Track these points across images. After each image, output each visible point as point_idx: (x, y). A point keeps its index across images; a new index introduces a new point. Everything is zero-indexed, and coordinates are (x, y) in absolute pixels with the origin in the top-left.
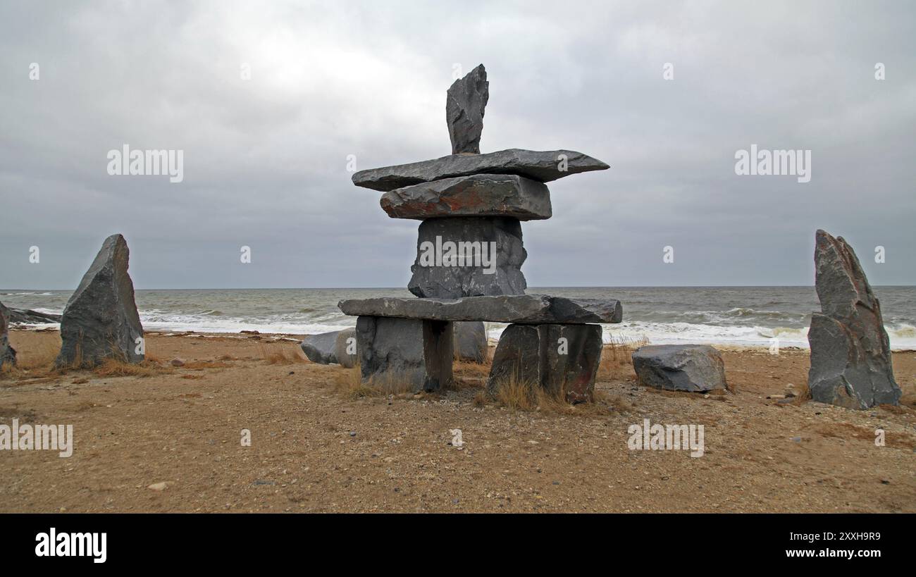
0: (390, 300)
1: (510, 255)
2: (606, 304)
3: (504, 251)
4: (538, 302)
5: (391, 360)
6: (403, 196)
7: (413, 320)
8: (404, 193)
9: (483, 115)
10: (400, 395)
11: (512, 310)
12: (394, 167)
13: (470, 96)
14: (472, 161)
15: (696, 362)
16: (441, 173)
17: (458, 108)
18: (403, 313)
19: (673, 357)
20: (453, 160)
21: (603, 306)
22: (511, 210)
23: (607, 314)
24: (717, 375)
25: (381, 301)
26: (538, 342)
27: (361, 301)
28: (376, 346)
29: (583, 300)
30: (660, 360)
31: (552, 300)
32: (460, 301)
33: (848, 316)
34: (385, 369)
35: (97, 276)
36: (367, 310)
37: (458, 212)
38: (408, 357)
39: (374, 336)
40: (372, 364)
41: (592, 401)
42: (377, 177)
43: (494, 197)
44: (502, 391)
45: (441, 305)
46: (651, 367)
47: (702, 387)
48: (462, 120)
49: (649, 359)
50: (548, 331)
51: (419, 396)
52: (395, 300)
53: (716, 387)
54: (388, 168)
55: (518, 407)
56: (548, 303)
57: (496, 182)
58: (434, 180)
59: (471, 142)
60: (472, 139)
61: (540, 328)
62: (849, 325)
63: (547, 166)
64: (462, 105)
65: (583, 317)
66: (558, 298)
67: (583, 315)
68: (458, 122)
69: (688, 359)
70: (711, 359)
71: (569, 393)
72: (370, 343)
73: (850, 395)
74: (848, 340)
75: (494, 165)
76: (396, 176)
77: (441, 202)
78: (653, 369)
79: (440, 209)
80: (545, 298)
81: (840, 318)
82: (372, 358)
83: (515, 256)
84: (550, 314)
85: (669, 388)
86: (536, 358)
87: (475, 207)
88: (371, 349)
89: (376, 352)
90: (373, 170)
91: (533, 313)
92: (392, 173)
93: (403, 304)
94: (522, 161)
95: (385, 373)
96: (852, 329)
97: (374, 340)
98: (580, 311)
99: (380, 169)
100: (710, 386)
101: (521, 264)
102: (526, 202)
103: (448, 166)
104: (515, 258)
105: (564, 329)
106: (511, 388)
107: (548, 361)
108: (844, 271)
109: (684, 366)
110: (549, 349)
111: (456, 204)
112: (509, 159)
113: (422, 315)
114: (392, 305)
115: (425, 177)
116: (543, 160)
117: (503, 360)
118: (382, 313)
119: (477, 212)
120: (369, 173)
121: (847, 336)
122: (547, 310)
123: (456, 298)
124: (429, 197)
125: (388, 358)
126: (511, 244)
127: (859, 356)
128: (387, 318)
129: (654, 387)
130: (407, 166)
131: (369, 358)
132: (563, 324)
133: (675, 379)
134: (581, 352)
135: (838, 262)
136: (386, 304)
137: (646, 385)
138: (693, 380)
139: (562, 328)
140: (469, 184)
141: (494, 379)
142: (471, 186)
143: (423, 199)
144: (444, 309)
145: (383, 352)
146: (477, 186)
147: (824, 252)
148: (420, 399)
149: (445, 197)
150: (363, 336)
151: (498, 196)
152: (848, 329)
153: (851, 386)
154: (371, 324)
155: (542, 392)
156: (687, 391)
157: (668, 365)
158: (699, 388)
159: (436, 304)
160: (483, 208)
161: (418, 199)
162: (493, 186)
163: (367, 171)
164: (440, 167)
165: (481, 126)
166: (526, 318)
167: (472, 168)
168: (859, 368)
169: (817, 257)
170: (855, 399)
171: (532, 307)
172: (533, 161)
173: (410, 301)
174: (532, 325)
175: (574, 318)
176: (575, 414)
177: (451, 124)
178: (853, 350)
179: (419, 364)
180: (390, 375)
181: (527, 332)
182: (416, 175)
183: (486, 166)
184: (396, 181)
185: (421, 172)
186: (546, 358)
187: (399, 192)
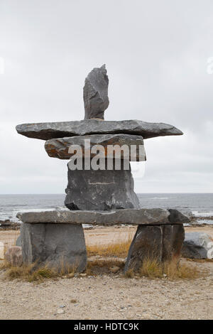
4: (165, 212)
5: (59, 252)
11: (150, 217)
12: (49, 123)
13: (101, 83)
17: (94, 90)
18: (72, 220)
19: (198, 240)
25: (55, 213)
26: (161, 235)
28: (47, 243)
31: (172, 211)
32: (114, 212)
42: (38, 129)
46: (187, 246)
48: (96, 98)
50: (165, 229)
58: (85, 135)
61: (162, 227)
64: (96, 88)
68: (94, 99)
78: (189, 247)
88: (43, 245)
89: (46, 248)
90: (34, 124)
92: (49, 127)
94: (145, 128)
97: (45, 240)
98: (182, 216)
105: (173, 227)
107: (164, 247)
110: (166, 240)
112: (135, 126)
114: (64, 215)
115: (77, 132)
117: (140, 248)
118: (55, 221)
122: (168, 217)
128: (58, 224)
132: (172, 224)
133: (200, 252)
136: (59, 215)
142: (118, 141)
145: (52, 247)
146: (121, 141)
154: (43, 229)
159: (97, 214)
162: (130, 142)
164: (85, 126)
167: (112, 130)
171: (162, 215)
174: (157, 225)
179: (83, 253)
181: (154, 229)
182: (70, 130)
183: (121, 129)
184: (54, 133)
185: (72, 129)
186: (163, 245)
187: (61, 141)
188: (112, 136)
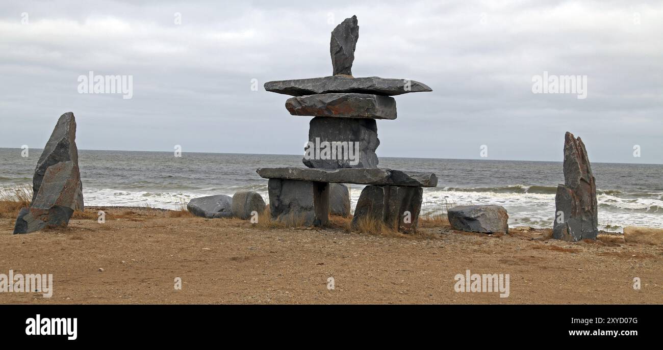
0: (293, 169)
1: (369, 143)
2: (425, 175)
3: (365, 140)
4: (384, 172)
5: (292, 207)
6: (302, 103)
7: (307, 182)
8: (302, 100)
9: (354, 50)
10: (298, 227)
11: (369, 177)
12: (295, 80)
13: (347, 37)
14: (347, 83)
15: (487, 215)
16: (327, 89)
17: (338, 45)
18: (301, 177)
19: (471, 211)
20: (335, 80)
21: (423, 176)
22: (370, 116)
23: (425, 181)
24: (501, 224)
25: (287, 169)
26: (383, 196)
27: (273, 169)
28: (281, 198)
29: (411, 172)
30: (463, 213)
31: (392, 172)
32: (337, 171)
33: (576, 187)
34: (288, 212)
35: (58, 144)
36: (277, 175)
37: (338, 116)
38: (303, 204)
39: (281, 191)
40: (278, 209)
41: (415, 233)
42: (283, 87)
43: (360, 108)
44: (361, 224)
45: (326, 172)
46: (458, 217)
47: (489, 230)
48: (341, 53)
49: (457, 212)
50: (389, 190)
51: (310, 228)
52: (296, 169)
53: (499, 231)
54: (290, 81)
55: (370, 233)
56: (390, 173)
57: (361, 99)
58: (322, 93)
59: (347, 68)
60: (347, 66)
61: (385, 188)
62: (576, 193)
63: (393, 89)
64: (341, 43)
65: (410, 182)
66: (395, 171)
67: (410, 181)
68: (338, 54)
69: (482, 213)
70: (499, 214)
71: (401, 227)
72: (278, 196)
73: (569, 234)
74: (573, 201)
75: (361, 87)
76: (296, 88)
77: (327, 109)
78: (459, 218)
79: (326, 113)
80: (388, 170)
81: (572, 188)
82: (279, 205)
83: (372, 144)
84: (390, 180)
85: (468, 230)
86: (381, 206)
87: (348, 114)
88: (279, 200)
89: (281, 202)
90: (280, 82)
91: (380, 178)
92: (293, 85)
93: (302, 171)
94: (378, 86)
95: (287, 215)
96: (577, 195)
97: (280, 195)
98: (408, 178)
99: (284, 81)
100: (494, 230)
101: (375, 149)
102: (379, 111)
103: (331, 85)
104: (372, 145)
105: (399, 189)
106: (367, 222)
107: (388, 207)
108: (576, 159)
109: (479, 217)
110: (390, 201)
111: (337, 111)
112: (369, 84)
113: (314, 178)
114: (294, 172)
115: (316, 90)
116: (391, 86)
117: (362, 207)
118: (287, 177)
119: (349, 117)
120: (277, 84)
121: (573, 199)
122: (389, 177)
123: (334, 168)
124: (320, 105)
125: (289, 206)
126: (370, 136)
127: (578, 211)
128: (290, 180)
129: (459, 230)
130: (303, 81)
131: (277, 206)
132: (398, 186)
133: (471, 225)
134: (409, 204)
135: (573, 153)
136: (290, 172)
137: (455, 229)
138: (483, 226)
139: (398, 188)
140: (345, 99)
141: (357, 218)
142: (347, 100)
143: (316, 106)
144: (328, 175)
145: (287, 201)
146: (350, 100)
147: (568, 147)
148: (311, 229)
149: (330, 106)
150: (274, 191)
151: (363, 107)
152: (575, 195)
153: (570, 228)
154: (279, 184)
155: (384, 225)
156: (478, 232)
157: (468, 216)
158: (486, 230)
159: (323, 172)
160: (354, 114)
161: (312, 106)
162: (360, 101)
163: (275, 82)
164: (326, 84)
165: (353, 58)
166: (376, 182)
167: (347, 88)
168: (576, 218)
169: (565, 150)
170: (571, 236)
171: (380, 175)
172: (384, 87)
173: (306, 170)
174: (380, 186)
175: (405, 183)
176: (402, 237)
177: (333, 54)
178: (575, 208)
179: (311, 209)
180: (291, 215)
181: (377, 190)
182: (310, 88)
183: (356, 87)
184: (295, 90)
185: (313, 86)
186: (388, 206)
187: (299, 100)
188: (343, 95)
